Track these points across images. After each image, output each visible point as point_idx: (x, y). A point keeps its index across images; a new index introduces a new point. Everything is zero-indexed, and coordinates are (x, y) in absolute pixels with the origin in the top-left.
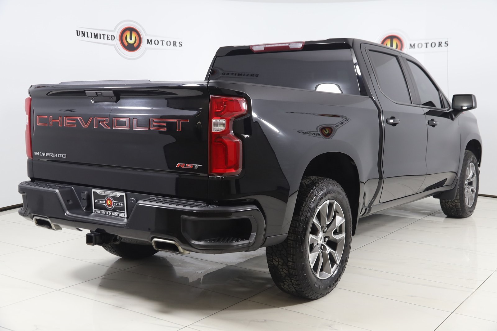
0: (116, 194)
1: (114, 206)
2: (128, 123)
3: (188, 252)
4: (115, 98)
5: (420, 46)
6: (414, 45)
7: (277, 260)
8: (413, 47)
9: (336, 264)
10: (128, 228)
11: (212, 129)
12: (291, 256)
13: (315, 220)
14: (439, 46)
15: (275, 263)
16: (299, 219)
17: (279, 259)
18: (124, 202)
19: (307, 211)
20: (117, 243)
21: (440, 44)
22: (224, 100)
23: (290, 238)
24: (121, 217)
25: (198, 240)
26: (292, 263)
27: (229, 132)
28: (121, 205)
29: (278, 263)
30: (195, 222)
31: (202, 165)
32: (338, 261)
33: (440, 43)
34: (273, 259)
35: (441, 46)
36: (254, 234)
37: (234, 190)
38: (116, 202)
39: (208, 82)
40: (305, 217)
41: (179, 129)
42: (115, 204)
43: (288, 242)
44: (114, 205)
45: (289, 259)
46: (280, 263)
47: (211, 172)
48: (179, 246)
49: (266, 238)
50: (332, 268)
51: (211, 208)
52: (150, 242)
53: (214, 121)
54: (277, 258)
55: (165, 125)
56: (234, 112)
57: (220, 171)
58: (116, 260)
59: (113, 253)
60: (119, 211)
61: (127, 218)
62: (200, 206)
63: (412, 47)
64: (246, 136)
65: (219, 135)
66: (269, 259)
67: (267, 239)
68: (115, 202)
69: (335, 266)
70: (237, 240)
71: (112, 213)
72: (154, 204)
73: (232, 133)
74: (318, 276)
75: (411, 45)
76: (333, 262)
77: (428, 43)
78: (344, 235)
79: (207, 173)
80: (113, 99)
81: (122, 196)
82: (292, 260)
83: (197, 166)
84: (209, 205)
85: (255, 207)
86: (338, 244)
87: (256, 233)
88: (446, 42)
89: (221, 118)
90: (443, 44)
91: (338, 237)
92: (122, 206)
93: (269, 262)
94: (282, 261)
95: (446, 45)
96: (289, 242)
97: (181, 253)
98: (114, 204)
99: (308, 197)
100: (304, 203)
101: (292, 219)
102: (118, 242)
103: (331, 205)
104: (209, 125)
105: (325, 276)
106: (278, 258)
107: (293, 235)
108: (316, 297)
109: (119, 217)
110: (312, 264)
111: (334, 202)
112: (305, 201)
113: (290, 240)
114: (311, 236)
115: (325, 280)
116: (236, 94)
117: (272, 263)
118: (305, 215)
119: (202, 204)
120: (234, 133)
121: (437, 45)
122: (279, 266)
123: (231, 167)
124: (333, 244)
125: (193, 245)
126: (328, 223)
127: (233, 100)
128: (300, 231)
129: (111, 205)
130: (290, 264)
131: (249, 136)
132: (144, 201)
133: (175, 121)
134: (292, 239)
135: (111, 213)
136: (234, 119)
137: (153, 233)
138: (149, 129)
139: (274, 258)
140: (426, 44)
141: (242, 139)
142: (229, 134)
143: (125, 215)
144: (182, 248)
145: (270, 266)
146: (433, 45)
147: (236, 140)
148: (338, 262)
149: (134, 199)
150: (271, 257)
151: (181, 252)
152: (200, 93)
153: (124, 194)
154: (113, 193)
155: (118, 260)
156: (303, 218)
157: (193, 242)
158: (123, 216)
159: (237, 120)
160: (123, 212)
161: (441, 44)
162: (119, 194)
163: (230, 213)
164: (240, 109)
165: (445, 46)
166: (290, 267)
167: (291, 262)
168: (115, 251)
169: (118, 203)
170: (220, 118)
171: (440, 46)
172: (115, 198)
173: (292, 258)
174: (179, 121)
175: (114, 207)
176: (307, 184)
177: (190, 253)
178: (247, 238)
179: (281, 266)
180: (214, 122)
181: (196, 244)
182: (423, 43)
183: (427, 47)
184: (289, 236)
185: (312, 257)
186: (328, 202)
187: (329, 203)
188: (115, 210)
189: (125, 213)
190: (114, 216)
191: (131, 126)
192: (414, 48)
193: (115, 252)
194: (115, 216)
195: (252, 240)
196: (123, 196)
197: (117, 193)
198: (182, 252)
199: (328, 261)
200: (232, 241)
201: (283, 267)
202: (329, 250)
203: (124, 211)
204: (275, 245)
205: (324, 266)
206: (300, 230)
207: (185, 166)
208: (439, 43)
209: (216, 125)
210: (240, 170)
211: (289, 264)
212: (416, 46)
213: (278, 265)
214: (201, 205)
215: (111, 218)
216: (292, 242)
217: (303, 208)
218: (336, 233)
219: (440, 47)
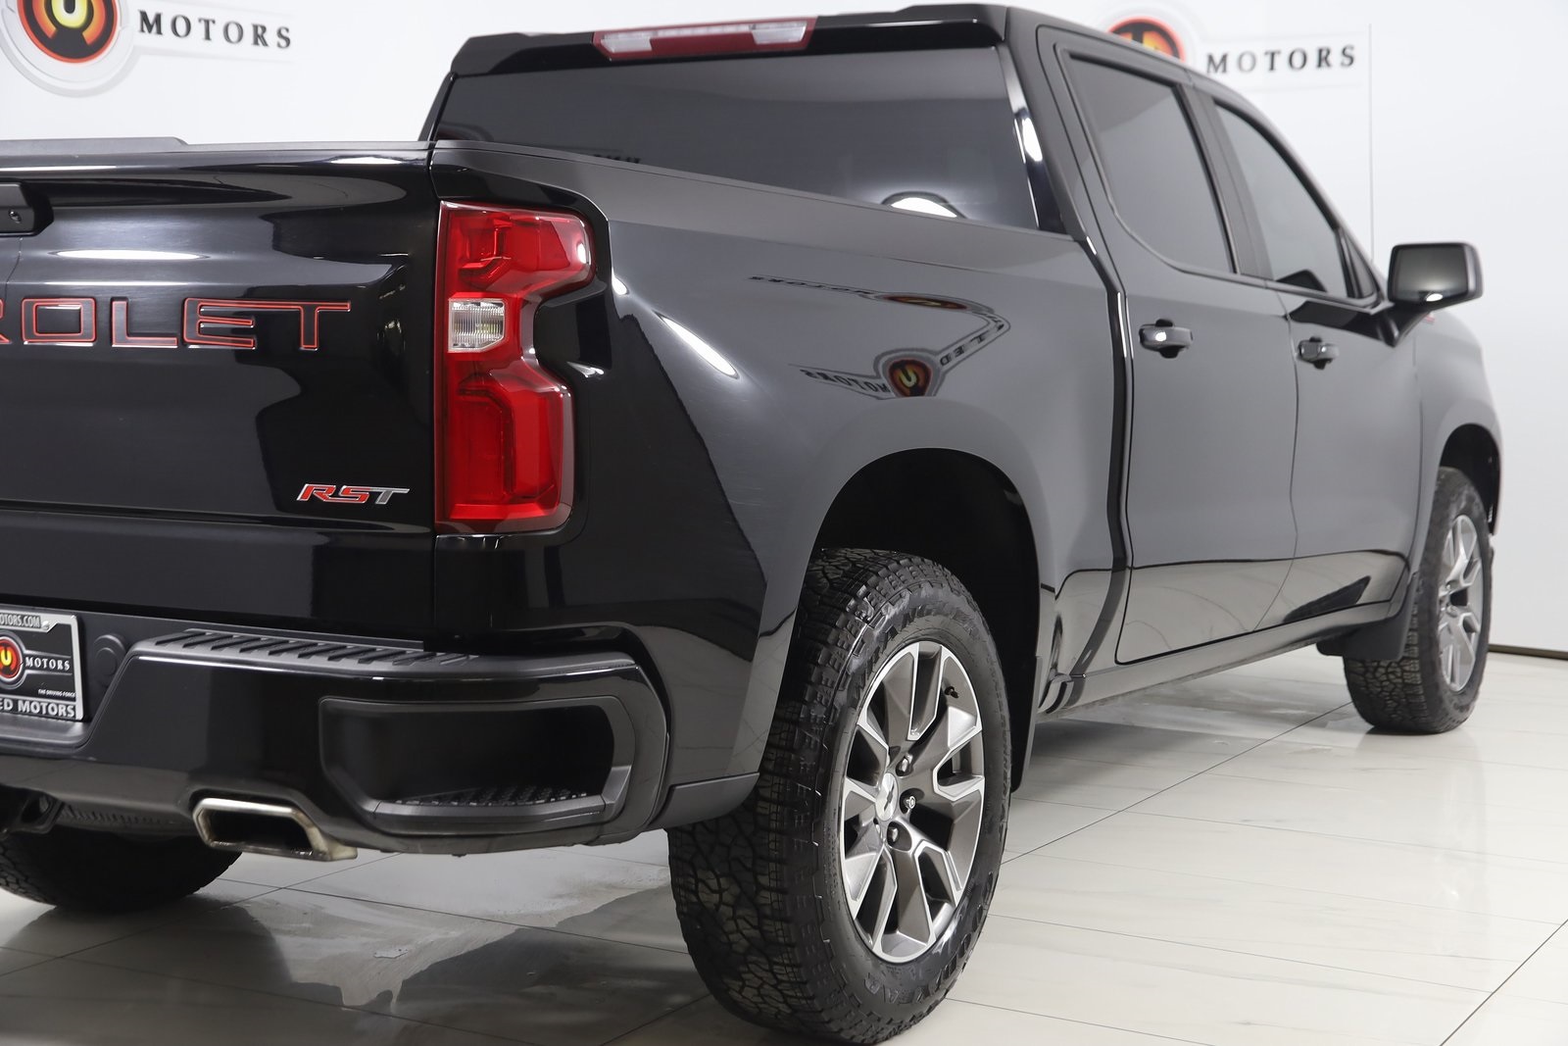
0: (35, 622)
1: (28, 672)
2: (88, 320)
3: (348, 851)
4: (29, 215)
5: (1247, 62)
6: (1224, 58)
7: (713, 883)
8: (1221, 69)
9: (950, 900)
10: (91, 758)
11: (450, 343)
12: (772, 866)
13: (864, 721)
14: (1320, 65)
15: (703, 897)
16: (802, 716)
17: (722, 880)
18: (71, 654)
19: (833, 683)
20: (41, 827)
21: (1323, 58)
22: (496, 222)
23: (766, 793)
24: (56, 717)
25: (391, 797)
26: (774, 896)
27: (520, 352)
28: (60, 667)
29: (716, 897)
30: (378, 726)
31: (406, 491)
32: (958, 888)
33: (1324, 54)
34: (698, 881)
35: (1328, 65)
36: (625, 772)
37: (538, 593)
38: (35, 657)
39: (431, 148)
40: (825, 709)
41: (309, 341)
42: (34, 663)
43: (759, 810)
44: (25, 668)
45: (764, 880)
46: (727, 897)
47: (444, 516)
48: (309, 826)
49: (672, 788)
50: (933, 918)
51: (444, 663)
52: (184, 813)
53: (456, 306)
54: (713, 876)
55: (250, 324)
56: (538, 270)
57: (485, 511)
58: (29, 921)
59: (16, 887)
60: (49, 692)
61: (86, 720)
62: (400, 657)
63: (1216, 69)
64: (589, 371)
65: (475, 364)
66: (681, 881)
67: (675, 796)
68: (30, 656)
69: (946, 910)
70: (556, 796)
71: (20, 703)
72: (202, 656)
73: (530, 356)
74: (878, 949)
75: (1211, 59)
76: (938, 894)
77: (1279, 52)
78: (978, 785)
79: (428, 520)
80: (20, 219)
81: (62, 630)
82: (773, 884)
83: (385, 494)
84: (439, 654)
85: (624, 662)
86: (956, 822)
87: (630, 768)
88: (1344, 50)
89: (488, 295)
90: (1335, 58)
91: (954, 793)
92: (63, 671)
93: (682, 893)
94: (736, 890)
95: (1347, 61)
96: (763, 808)
97: (319, 856)
98: (29, 662)
99: (836, 627)
100: (820, 650)
101: (776, 718)
102: (43, 823)
103: (927, 663)
104: (435, 324)
105: (908, 949)
106: (718, 877)
107: (776, 780)
108: (870, 1033)
109: (47, 716)
110: (855, 898)
111: (939, 653)
112: (826, 644)
113: (765, 800)
114: (850, 786)
115: (908, 967)
116: (545, 199)
117: (694, 899)
118: (827, 701)
119: (409, 651)
120: (538, 355)
121: (1313, 59)
122: (723, 908)
123: (527, 497)
124: (935, 822)
125: (369, 818)
126: (914, 736)
127: (534, 224)
128: (805, 766)
129: (12, 668)
130: (766, 898)
131: (601, 372)
132: (158, 643)
133: (294, 306)
134: (775, 796)
135: (15, 702)
136: (540, 300)
137: (195, 775)
138: (182, 343)
139: (700, 875)
140: (1268, 58)
141: (573, 381)
142: (515, 362)
143: (74, 709)
144: (321, 831)
145: (685, 910)
146: (1298, 60)
147: (546, 384)
148: (957, 895)
149: (117, 641)
150: (691, 873)
151: (319, 852)
152: (391, 193)
153: (70, 620)
154: (22, 617)
155: (36, 918)
156: (818, 712)
157: (372, 806)
158: (67, 713)
159: (550, 304)
160: (68, 694)
161: (1326, 58)
162: (48, 620)
163: (532, 685)
164: (564, 262)
165: (1342, 64)
166: (768, 911)
167: (769, 889)
168: (26, 881)
169: (45, 660)
170: (480, 294)
171: (1324, 64)
172: (32, 640)
173: (773, 876)
174: (310, 311)
175: (29, 675)
176: (831, 577)
177: (355, 857)
178: (595, 789)
179: (731, 909)
180: (457, 314)
181: (380, 814)
182: (1260, 50)
183: (1272, 68)
184: (764, 787)
185: (854, 872)
186: (914, 650)
187: (921, 655)
188: (30, 689)
189: (74, 699)
190: (25, 713)
191: (104, 333)
192: (1225, 70)
193: (24, 885)
194: (30, 714)
195: (613, 795)
196: (68, 628)
197: (43, 615)
198: (324, 853)
199: (917, 890)
200: (534, 797)
201: (740, 912)
202: (919, 844)
203: (73, 690)
204: (702, 823)
205: (900, 909)
206: (808, 759)
207: (336, 495)
208: (1320, 51)
209: (466, 324)
210: (564, 511)
211: (763, 901)
212: (1231, 62)
213: (717, 907)
214: (403, 653)
215: (15, 722)
216: (774, 808)
217: (816, 670)
218: (947, 775)
219: (1324, 69)
